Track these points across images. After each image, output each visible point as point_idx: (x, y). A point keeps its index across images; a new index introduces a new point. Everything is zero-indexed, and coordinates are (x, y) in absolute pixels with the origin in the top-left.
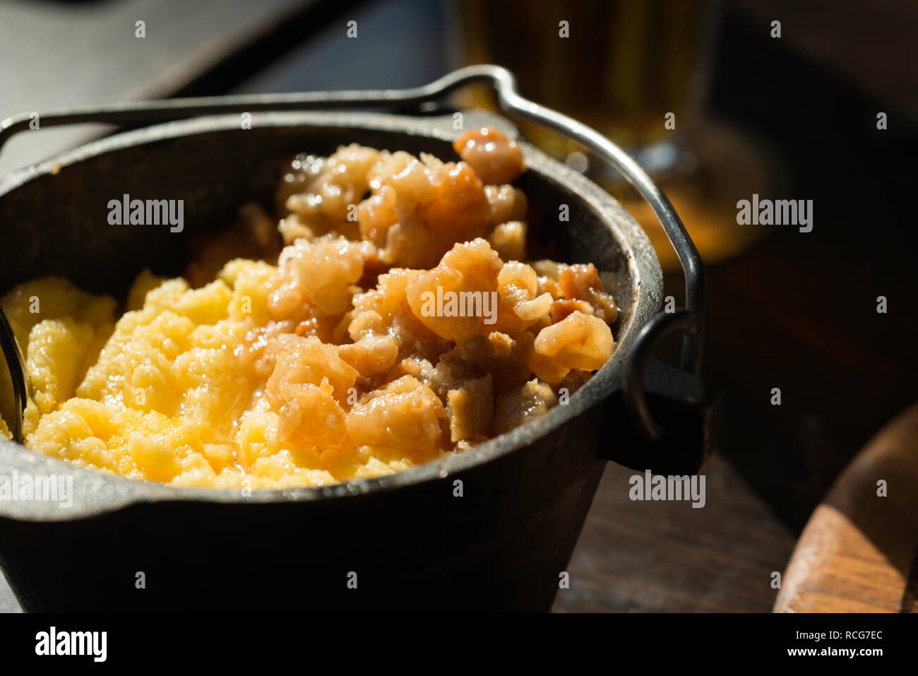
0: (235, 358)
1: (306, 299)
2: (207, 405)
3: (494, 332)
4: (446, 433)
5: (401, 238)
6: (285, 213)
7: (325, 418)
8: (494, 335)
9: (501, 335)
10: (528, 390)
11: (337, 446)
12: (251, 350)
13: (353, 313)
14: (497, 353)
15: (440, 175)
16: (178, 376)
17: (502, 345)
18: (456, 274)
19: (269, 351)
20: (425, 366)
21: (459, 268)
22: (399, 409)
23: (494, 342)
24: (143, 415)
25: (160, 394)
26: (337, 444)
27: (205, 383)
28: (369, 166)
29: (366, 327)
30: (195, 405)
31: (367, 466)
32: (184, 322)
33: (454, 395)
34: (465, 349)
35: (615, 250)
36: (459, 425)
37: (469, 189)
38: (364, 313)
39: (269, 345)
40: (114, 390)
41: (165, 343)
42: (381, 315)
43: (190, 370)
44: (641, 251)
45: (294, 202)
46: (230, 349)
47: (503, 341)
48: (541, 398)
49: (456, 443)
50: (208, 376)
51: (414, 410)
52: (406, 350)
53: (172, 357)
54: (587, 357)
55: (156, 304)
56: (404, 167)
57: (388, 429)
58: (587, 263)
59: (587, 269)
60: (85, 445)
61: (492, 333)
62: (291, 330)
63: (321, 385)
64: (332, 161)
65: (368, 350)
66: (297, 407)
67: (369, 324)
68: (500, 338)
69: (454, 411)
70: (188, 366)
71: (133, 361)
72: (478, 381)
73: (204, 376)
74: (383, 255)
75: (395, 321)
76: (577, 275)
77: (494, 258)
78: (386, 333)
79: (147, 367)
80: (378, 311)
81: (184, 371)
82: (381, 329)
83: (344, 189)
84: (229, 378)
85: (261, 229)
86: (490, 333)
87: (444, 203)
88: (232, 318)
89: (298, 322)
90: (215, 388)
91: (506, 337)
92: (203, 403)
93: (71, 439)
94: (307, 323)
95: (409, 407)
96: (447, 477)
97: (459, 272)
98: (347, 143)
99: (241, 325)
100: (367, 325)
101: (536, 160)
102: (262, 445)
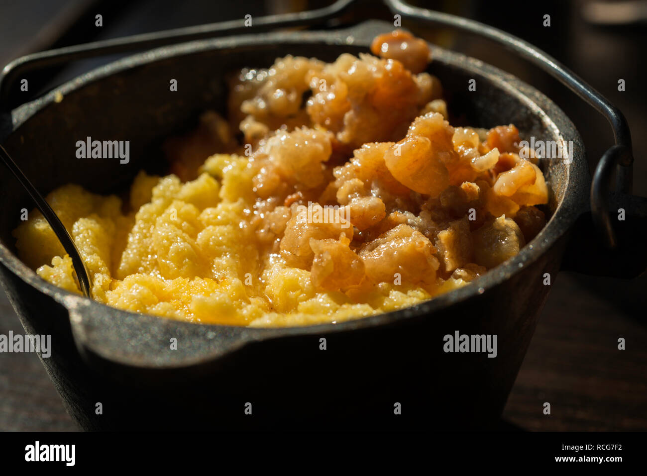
0: (241, 230)
1: (283, 179)
2: (235, 269)
3: (465, 182)
4: (443, 265)
5: (357, 121)
6: (243, 117)
7: (349, 265)
8: (464, 185)
9: (471, 184)
10: (499, 225)
11: (357, 286)
12: (252, 223)
13: (337, 183)
14: (469, 198)
15: (380, 69)
16: (201, 250)
17: (472, 192)
18: (426, 141)
19: (268, 221)
20: (409, 216)
21: (426, 136)
22: (406, 250)
23: (467, 190)
24: (189, 282)
25: (196, 265)
26: (358, 284)
27: (226, 252)
28: (305, 72)
29: (351, 192)
30: (225, 270)
31: (390, 297)
32: (190, 208)
33: (444, 235)
34: (444, 198)
35: (526, 113)
36: (451, 257)
37: (402, 78)
38: (348, 181)
39: (267, 217)
40: (148, 266)
41: (183, 225)
42: (363, 181)
43: (211, 243)
44: (551, 111)
45: (247, 107)
46: (236, 225)
47: (473, 188)
48: (512, 229)
49: (452, 272)
50: (228, 247)
51: (418, 249)
52: (390, 206)
53: (194, 236)
54: (532, 194)
55: (163, 196)
56: (349, 67)
57: (400, 267)
58: (507, 125)
59: (511, 129)
60: (159, 309)
61: (463, 184)
62: (281, 203)
63: (340, 238)
64: (272, 72)
65: (364, 209)
66: (330, 258)
67: (355, 189)
68: (470, 187)
69: (446, 247)
70: (209, 241)
71: (165, 241)
72: (460, 222)
73: (224, 247)
74: (343, 136)
75: (373, 185)
76: (501, 135)
77: (446, 126)
78: (370, 195)
79: (180, 244)
80: (359, 178)
81: (206, 245)
82: (365, 192)
83: (288, 91)
84: (242, 246)
85: (222, 130)
86: (462, 183)
87: (384, 90)
88: (225, 200)
89: (285, 197)
90: (236, 255)
91: (474, 185)
92: (231, 267)
93: (147, 305)
94: (294, 196)
95: (413, 247)
96: (485, 292)
97: (427, 139)
98: (283, 56)
99: (236, 205)
100: (353, 189)
101: (437, 53)
102: (298, 292)
